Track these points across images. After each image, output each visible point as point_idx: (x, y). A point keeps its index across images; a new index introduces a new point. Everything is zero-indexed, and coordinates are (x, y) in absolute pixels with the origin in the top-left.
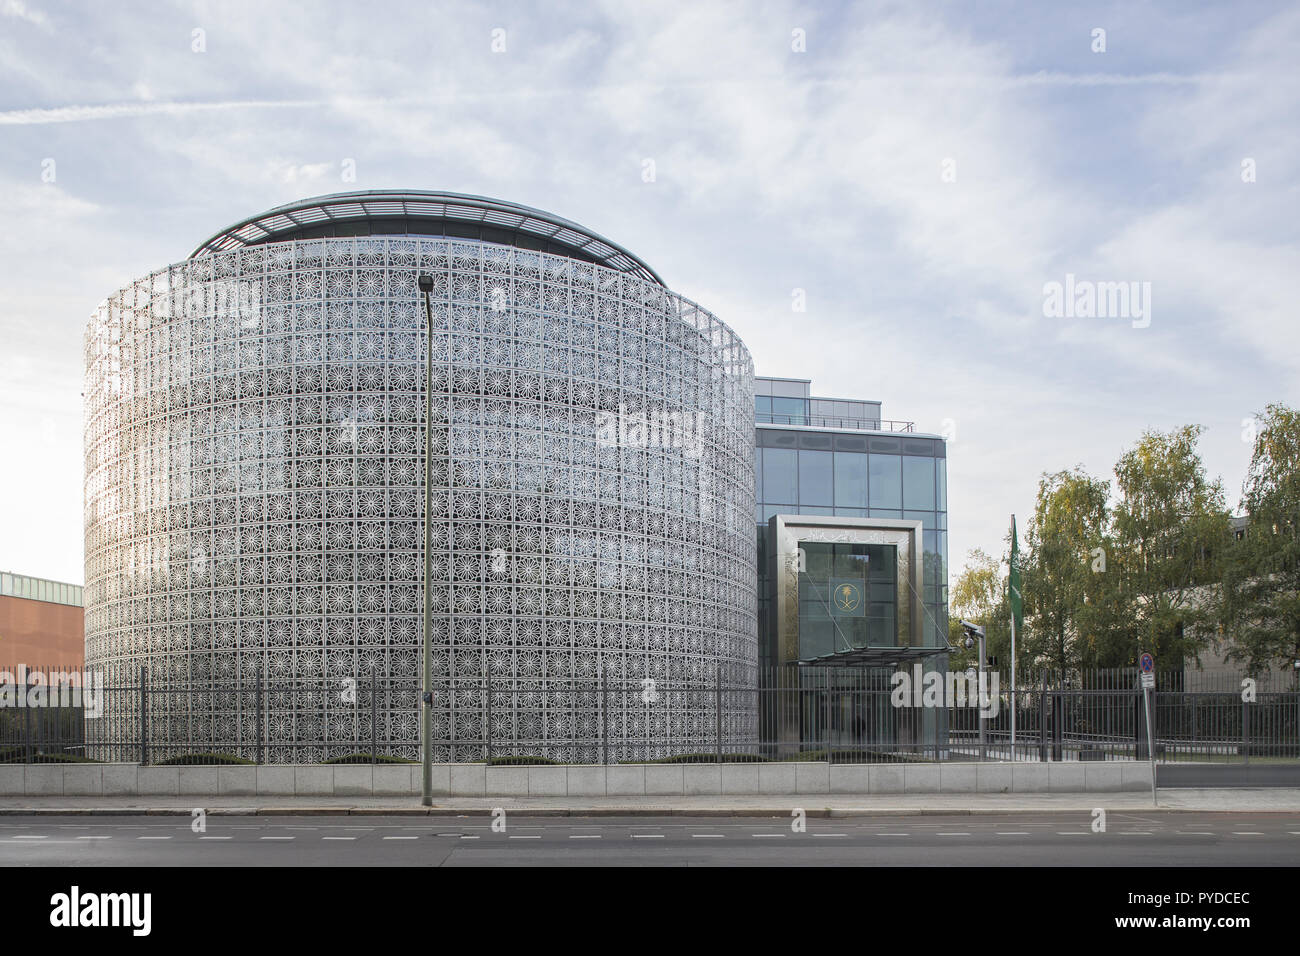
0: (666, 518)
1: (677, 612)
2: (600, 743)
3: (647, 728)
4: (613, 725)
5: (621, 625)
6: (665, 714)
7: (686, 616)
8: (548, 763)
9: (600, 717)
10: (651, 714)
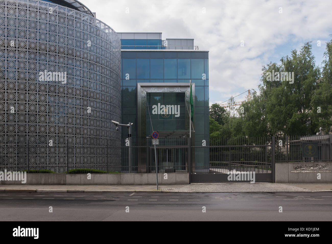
0: (89, 91)
1: (92, 123)
2: (66, 166)
3: (82, 161)
4: (70, 160)
5: (73, 127)
6: (88, 156)
7: (95, 124)
8: (48, 172)
9: (66, 157)
10: (83, 156)
